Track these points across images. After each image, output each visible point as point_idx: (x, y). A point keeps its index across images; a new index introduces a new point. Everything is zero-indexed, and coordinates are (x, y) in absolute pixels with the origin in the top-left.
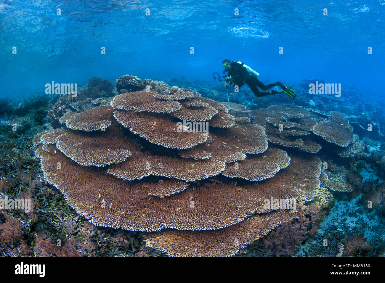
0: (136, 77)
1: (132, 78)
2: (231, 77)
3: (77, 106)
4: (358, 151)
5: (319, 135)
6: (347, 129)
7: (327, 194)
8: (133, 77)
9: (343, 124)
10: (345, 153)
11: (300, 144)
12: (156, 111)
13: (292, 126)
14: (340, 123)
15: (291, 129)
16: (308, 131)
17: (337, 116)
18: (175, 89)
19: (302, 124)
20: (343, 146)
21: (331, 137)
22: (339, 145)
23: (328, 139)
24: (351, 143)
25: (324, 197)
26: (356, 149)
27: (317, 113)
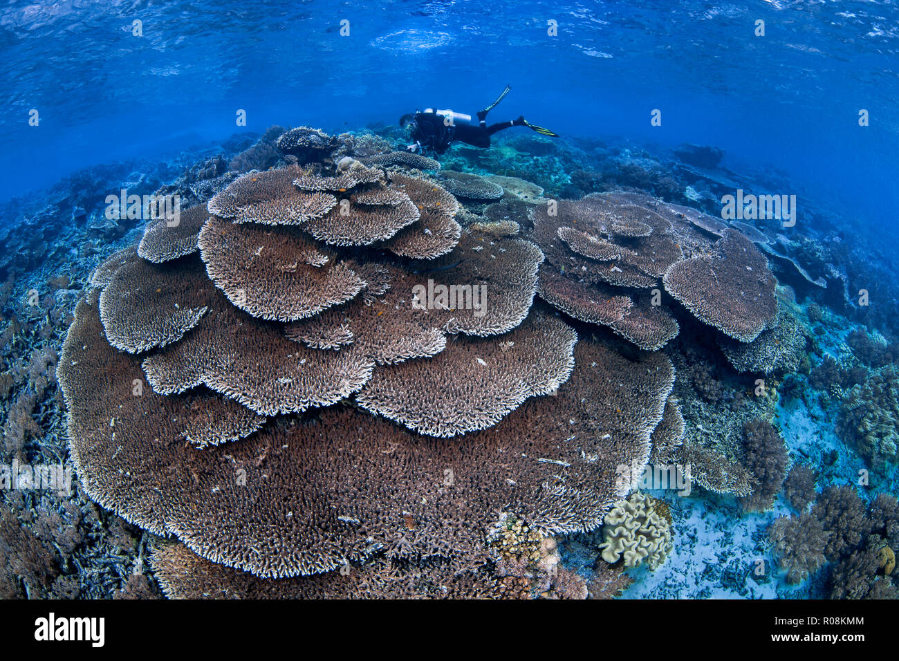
0: (318, 131)
1: (311, 133)
2: (419, 144)
3: (201, 191)
4: (784, 354)
5: (677, 297)
6: (761, 284)
7: (647, 522)
8: (314, 130)
9: (750, 269)
10: (747, 358)
11: (619, 314)
12: (269, 222)
13: (614, 257)
14: (745, 263)
15: (609, 263)
16: (652, 277)
17: (738, 242)
18: (344, 165)
19: (643, 254)
20: (742, 340)
21: (707, 307)
22: (729, 334)
23: (699, 312)
24: (768, 328)
25: (633, 532)
26: (780, 346)
27: (692, 224)
